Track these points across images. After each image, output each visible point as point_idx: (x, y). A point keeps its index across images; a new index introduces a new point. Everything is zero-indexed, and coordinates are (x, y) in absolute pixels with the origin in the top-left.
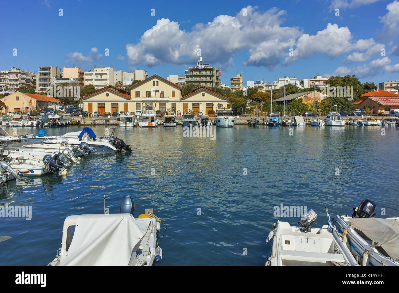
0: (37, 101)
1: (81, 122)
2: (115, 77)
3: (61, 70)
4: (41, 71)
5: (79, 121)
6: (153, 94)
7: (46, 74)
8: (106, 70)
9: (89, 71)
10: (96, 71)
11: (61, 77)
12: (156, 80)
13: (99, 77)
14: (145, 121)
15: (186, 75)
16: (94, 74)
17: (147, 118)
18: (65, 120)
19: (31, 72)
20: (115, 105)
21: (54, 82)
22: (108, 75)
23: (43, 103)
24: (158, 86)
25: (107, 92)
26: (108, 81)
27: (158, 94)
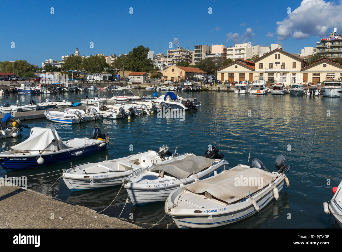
0: (186, 72)
1: (209, 89)
2: (253, 51)
3: (210, 47)
4: (195, 49)
5: (207, 88)
6: (274, 65)
7: (199, 51)
8: (244, 46)
9: (231, 47)
10: (236, 46)
11: (210, 52)
12: (278, 53)
13: (238, 52)
14: (256, 89)
15: (317, 46)
16: (234, 49)
17: (257, 86)
18: (197, 86)
19: (190, 50)
20: (242, 75)
21: (204, 57)
22: (246, 50)
23: (190, 73)
24: (280, 58)
25: (236, 65)
26: (245, 55)
27: (279, 66)
